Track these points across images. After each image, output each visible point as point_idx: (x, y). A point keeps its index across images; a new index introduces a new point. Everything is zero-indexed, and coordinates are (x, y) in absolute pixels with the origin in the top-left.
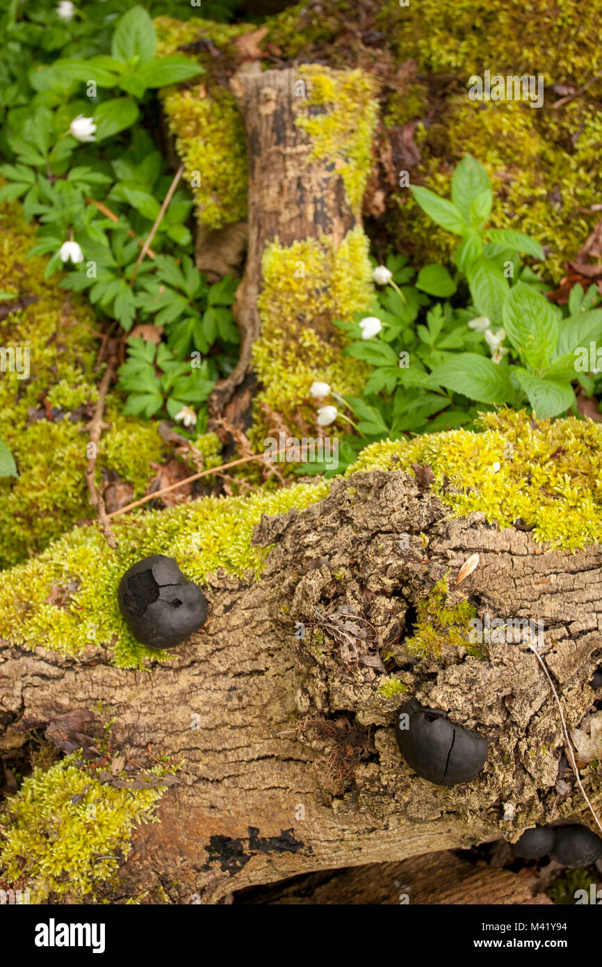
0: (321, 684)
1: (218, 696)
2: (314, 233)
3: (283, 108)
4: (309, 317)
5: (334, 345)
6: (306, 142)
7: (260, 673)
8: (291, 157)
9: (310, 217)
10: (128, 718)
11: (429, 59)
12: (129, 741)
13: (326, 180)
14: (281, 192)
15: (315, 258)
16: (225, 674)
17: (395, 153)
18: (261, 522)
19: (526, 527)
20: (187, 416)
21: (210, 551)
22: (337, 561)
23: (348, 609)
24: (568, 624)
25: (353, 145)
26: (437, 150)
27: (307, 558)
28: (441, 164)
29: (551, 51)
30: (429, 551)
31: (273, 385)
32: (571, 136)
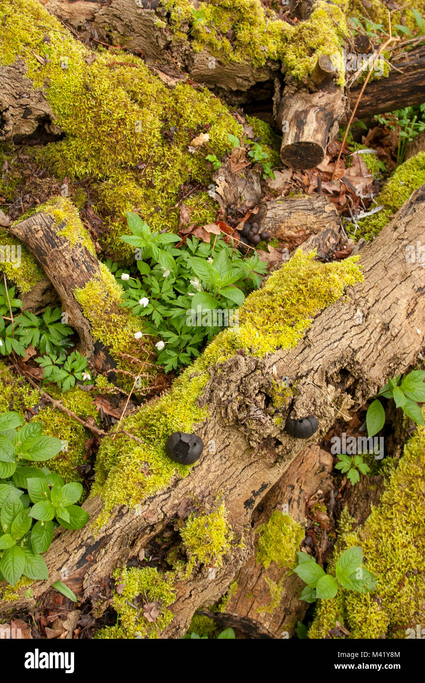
0: (256, 435)
1: (218, 462)
2: (91, 276)
3: (47, 232)
4: (109, 309)
5: (122, 314)
6: (66, 241)
7: (227, 446)
8: (63, 250)
9: (86, 270)
10: (198, 490)
11: (76, 175)
12: (203, 497)
13: (82, 252)
14: (67, 266)
15: (96, 284)
16: (216, 454)
17: (91, 223)
18: (197, 400)
19: (279, 347)
20: (87, 376)
21: (186, 421)
22: (234, 396)
23: (253, 408)
24: (312, 369)
25: (79, 230)
26: (104, 212)
27: (224, 401)
28: (111, 217)
29: (129, 153)
30: (263, 375)
31: (113, 344)
32: (151, 182)
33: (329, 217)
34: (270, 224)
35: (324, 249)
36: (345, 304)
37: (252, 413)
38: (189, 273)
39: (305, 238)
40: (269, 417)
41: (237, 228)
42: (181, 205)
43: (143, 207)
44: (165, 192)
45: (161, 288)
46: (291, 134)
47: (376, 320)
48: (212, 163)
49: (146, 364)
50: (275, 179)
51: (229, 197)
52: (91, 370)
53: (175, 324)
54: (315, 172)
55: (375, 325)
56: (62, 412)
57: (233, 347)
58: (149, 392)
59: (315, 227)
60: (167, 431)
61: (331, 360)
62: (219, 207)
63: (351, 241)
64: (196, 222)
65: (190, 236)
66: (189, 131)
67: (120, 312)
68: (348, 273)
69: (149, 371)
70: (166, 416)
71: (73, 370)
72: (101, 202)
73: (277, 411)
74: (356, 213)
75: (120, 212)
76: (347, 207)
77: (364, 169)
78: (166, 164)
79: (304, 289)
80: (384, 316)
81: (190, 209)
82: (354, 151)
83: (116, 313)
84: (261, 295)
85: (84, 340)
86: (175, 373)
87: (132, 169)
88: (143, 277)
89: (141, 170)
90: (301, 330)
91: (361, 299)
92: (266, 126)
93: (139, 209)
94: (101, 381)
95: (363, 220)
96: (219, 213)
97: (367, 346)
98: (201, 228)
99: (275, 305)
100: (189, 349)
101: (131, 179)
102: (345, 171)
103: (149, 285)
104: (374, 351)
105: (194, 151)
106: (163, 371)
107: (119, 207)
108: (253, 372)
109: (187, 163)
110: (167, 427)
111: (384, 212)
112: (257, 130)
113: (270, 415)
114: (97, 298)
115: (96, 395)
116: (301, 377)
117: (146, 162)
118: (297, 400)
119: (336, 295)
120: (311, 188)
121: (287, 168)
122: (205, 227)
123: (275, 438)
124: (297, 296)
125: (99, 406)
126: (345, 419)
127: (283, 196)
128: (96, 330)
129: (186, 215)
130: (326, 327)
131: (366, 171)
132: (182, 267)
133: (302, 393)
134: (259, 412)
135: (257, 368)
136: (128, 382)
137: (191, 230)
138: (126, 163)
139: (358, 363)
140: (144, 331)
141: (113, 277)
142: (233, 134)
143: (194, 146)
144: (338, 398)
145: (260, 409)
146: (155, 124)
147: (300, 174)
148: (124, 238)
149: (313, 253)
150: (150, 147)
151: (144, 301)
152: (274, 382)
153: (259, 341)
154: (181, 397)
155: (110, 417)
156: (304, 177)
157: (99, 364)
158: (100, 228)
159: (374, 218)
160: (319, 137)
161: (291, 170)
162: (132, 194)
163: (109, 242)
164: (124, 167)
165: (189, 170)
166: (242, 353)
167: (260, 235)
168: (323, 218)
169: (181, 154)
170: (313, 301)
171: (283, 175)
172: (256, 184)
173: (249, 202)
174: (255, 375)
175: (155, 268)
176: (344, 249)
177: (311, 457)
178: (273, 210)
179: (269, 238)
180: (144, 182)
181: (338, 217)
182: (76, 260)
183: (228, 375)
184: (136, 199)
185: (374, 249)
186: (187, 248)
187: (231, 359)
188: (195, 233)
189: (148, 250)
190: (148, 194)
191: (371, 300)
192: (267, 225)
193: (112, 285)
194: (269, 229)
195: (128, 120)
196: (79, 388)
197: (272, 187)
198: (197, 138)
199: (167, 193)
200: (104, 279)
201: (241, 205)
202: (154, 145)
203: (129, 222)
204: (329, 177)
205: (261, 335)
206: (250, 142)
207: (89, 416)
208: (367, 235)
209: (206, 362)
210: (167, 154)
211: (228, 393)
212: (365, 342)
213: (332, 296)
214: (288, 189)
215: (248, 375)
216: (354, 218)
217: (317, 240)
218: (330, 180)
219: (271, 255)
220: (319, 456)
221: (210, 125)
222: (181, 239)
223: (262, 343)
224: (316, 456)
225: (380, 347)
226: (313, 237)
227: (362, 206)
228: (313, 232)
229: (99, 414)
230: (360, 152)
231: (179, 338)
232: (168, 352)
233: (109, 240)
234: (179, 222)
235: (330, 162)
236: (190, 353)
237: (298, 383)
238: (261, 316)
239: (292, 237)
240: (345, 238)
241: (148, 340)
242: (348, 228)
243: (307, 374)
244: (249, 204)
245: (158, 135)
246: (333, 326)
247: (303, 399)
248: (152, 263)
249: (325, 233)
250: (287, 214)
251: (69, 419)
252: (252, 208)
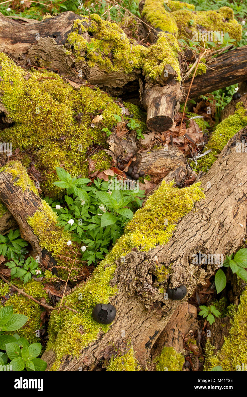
0: (149, 301)
1: (126, 320)
2: (37, 209)
3: (7, 184)
4: (50, 228)
5: (58, 230)
6: (20, 188)
7: (131, 309)
8: (18, 194)
9: (33, 205)
10: (115, 340)
11: (23, 147)
12: (119, 344)
13: (30, 194)
14: (21, 204)
15: (40, 213)
16: (125, 315)
17: (34, 175)
18: (110, 282)
19: (158, 244)
20: (39, 272)
21: (104, 296)
22: (133, 277)
23: (145, 284)
24: (180, 256)
25: (28, 181)
26: (42, 168)
27: (127, 281)
28: (47, 171)
29: (55, 131)
30: (149, 262)
31: (54, 250)
32: (69, 147)
33: (179, 159)
34: (144, 167)
35: (179, 180)
36: (196, 213)
37: (145, 287)
38: (97, 201)
39: (167, 173)
40: (156, 289)
41: (124, 171)
42: (89, 159)
43: (65, 163)
44: (79, 152)
45: (81, 212)
46: (152, 111)
47: (215, 221)
48: (105, 133)
49: (75, 261)
50: (144, 139)
51: (117, 152)
52: (41, 267)
53: (91, 234)
54: (168, 132)
55: (215, 225)
56: (25, 296)
57: (129, 246)
58: (79, 279)
59: (172, 166)
60: (92, 304)
61: (190, 249)
62: (112, 159)
63: (194, 172)
64: (99, 169)
65: (96, 178)
66: (90, 114)
67: (57, 229)
68: (195, 193)
69: (77, 265)
70: (91, 294)
71: (29, 269)
72: (40, 162)
73: (160, 284)
74: (195, 155)
75: (52, 167)
76: (190, 152)
77: (197, 128)
78: (78, 135)
79: (170, 206)
80: (220, 218)
81: (95, 161)
82: (190, 117)
83: (54, 230)
84: (143, 211)
85: (35, 249)
86: (94, 265)
87: (57, 140)
88: (69, 206)
89: (63, 141)
90: (170, 232)
91: (205, 209)
92: (136, 107)
93: (63, 164)
94: (48, 274)
95: (200, 159)
96: (112, 162)
97: (212, 238)
98: (102, 172)
99: (152, 217)
100: (101, 249)
101: (57, 147)
102: (186, 130)
103: (73, 210)
104: (216, 240)
105: (94, 127)
106: (87, 264)
107: (51, 164)
108: (143, 261)
109: (90, 134)
110: (92, 300)
111: (212, 153)
112: (131, 110)
113: (156, 287)
114: (42, 222)
115: (45, 283)
116: (173, 261)
117: (65, 135)
118: (172, 276)
119: (189, 208)
120: (167, 142)
121: (151, 131)
122: (104, 172)
123: (160, 302)
124: (165, 211)
125: (48, 291)
126: (202, 284)
127: (150, 148)
128: (42, 242)
129: (92, 166)
130: (185, 229)
131: (199, 129)
132: (92, 197)
133: (175, 271)
134: (149, 286)
135: (145, 258)
136: (65, 273)
137: (96, 174)
138: (53, 137)
139: (207, 249)
140: (73, 240)
141: (50, 208)
142: (117, 114)
143: (94, 123)
144: (197, 272)
145: (150, 284)
146: (69, 112)
147: (159, 135)
148: (56, 183)
149: (172, 182)
150: (67, 126)
151: (71, 222)
152: (157, 266)
153: (145, 241)
154: (100, 281)
155: (55, 297)
156: (161, 136)
157: (46, 263)
158: (40, 178)
159: (206, 157)
160: (169, 112)
161: (154, 132)
162: (58, 155)
163: (46, 186)
164: (52, 139)
165: (92, 138)
166: (135, 250)
167: (139, 174)
168: (176, 160)
169: (86, 129)
170: (176, 213)
171: (149, 136)
172: (133, 143)
173: (130, 154)
174: (145, 263)
175: (76, 200)
176: (191, 178)
177: (183, 310)
178: (145, 158)
179: (144, 175)
180: (65, 147)
181: (185, 159)
182: (27, 200)
183: (128, 265)
184: (61, 158)
185: (209, 177)
186: (94, 185)
187: (129, 254)
188: (99, 176)
189: (71, 189)
190: (68, 154)
191: (211, 209)
192: (142, 168)
193: (50, 213)
194: (144, 169)
195: (53, 111)
196: (34, 280)
197: (143, 144)
198: (95, 118)
199: (80, 153)
200: (45, 209)
201: (126, 156)
202: (70, 125)
203: (58, 173)
204: (177, 135)
205: (146, 237)
206: (127, 118)
207: (42, 298)
208: (203, 168)
209: (113, 257)
210: (78, 129)
211: (129, 276)
212: (210, 235)
213: (187, 209)
214: (153, 144)
215: (140, 263)
216: (194, 158)
217: (173, 174)
218: (178, 137)
219: (146, 185)
220: (188, 308)
221: (103, 110)
222: (90, 181)
223: (147, 242)
224: (187, 308)
225: (219, 238)
226: (171, 173)
227: (198, 150)
228: (171, 169)
229: (48, 295)
230: (194, 118)
231: (95, 243)
232: (88, 252)
233: (46, 185)
234: (89, 170)
235: (177, 126)
236: (102, 251)
237: (172, 265)
238: (145, 225)
239: (158, 173)
240: (190, 171)
241: (75, 245)
242: (191, 165)
243: (177, 259)
244: (130, 155)
245: (71, 119)
246: (189, 227)
247: (176, 275)
248: (74, 197)
249: (178, 170)
250: (154, 160)
251: (29, 301)
252: (132, 157)
